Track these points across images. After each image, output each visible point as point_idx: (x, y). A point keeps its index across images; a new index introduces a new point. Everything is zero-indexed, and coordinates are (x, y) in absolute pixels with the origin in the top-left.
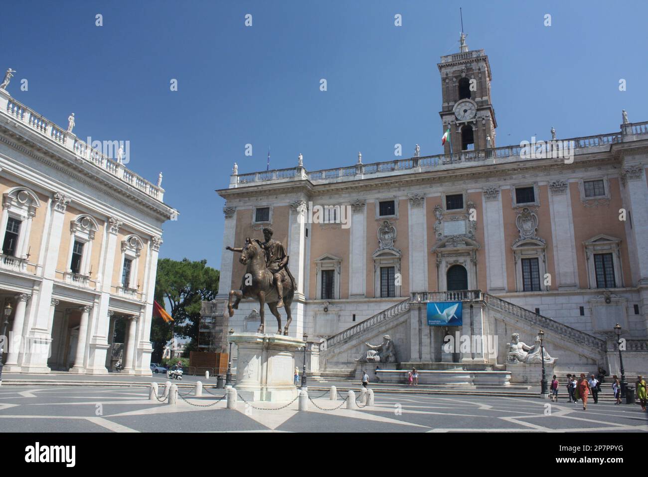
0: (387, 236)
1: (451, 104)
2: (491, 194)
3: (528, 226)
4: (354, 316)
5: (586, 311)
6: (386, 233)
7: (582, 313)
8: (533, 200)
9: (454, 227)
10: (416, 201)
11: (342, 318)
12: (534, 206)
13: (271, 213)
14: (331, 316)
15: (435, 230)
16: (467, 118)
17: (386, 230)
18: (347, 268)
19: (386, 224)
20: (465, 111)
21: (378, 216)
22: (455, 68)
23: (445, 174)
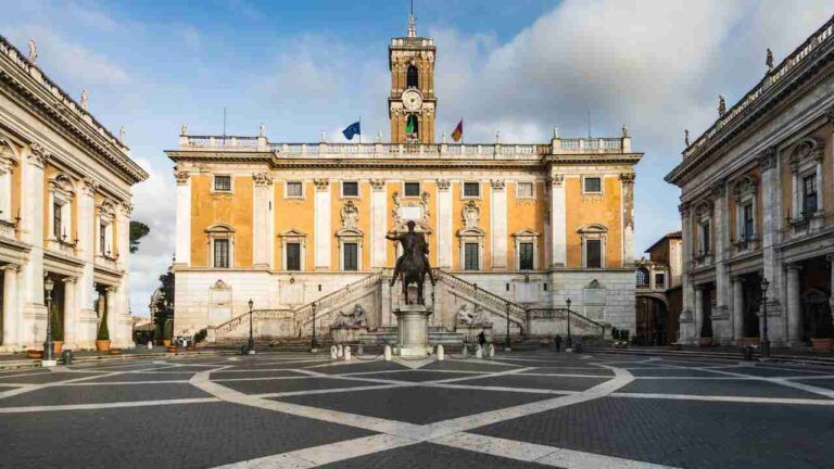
0: (351, 215)
1: (400, 91)
2: (443, 186)
3: (473, 215)
4: (320, 286)
5: (511, 287)
6: (349, 212)
7: (508, 289)
8: (478, 195)
9: (411, 212)
10: (377, 185)
11: (308, 289)
12: (478, 200)
13: (233, 183)
14: (298, 286)
15: (395, 213)
16: (414, 107)
17: (351, 209)
18: (312, 242)
19: (350, 204)
20: (413, 101)
21: (342, 196)
22: (406, 53)
23: (405, 163)
